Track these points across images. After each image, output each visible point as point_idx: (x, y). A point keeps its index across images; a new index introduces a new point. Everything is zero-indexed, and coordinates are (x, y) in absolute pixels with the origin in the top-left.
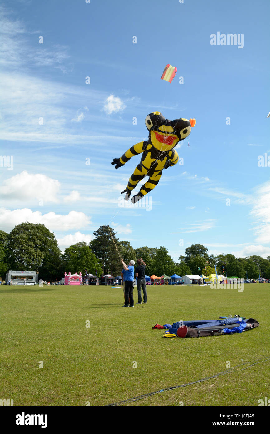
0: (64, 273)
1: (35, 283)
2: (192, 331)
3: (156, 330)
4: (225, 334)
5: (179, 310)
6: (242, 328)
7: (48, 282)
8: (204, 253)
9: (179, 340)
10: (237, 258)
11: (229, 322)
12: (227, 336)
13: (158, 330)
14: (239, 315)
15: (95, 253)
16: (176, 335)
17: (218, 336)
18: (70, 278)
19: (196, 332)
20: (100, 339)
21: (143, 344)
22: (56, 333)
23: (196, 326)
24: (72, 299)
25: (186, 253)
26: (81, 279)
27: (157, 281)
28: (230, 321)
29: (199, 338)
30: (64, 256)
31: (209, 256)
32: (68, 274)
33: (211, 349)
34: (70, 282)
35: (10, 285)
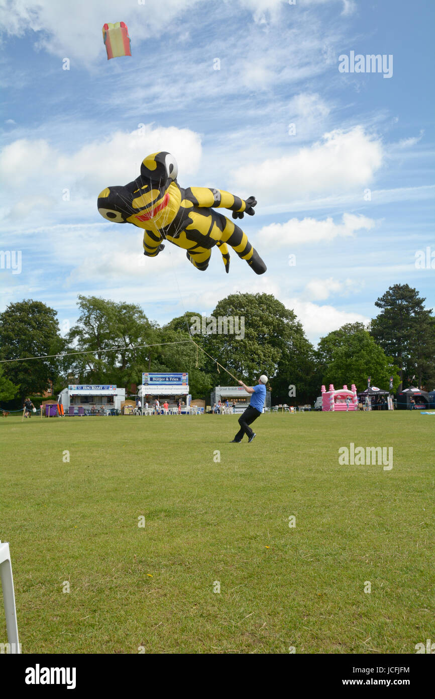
0: (321, 387)
1: (266, 409)
7: (290, 405)
15: (381, 344)
18: (333, 396)
26: (356, 397)
30: (317, 355)
32: (328, 389)
34: (334, 405)
35: (219, 412)
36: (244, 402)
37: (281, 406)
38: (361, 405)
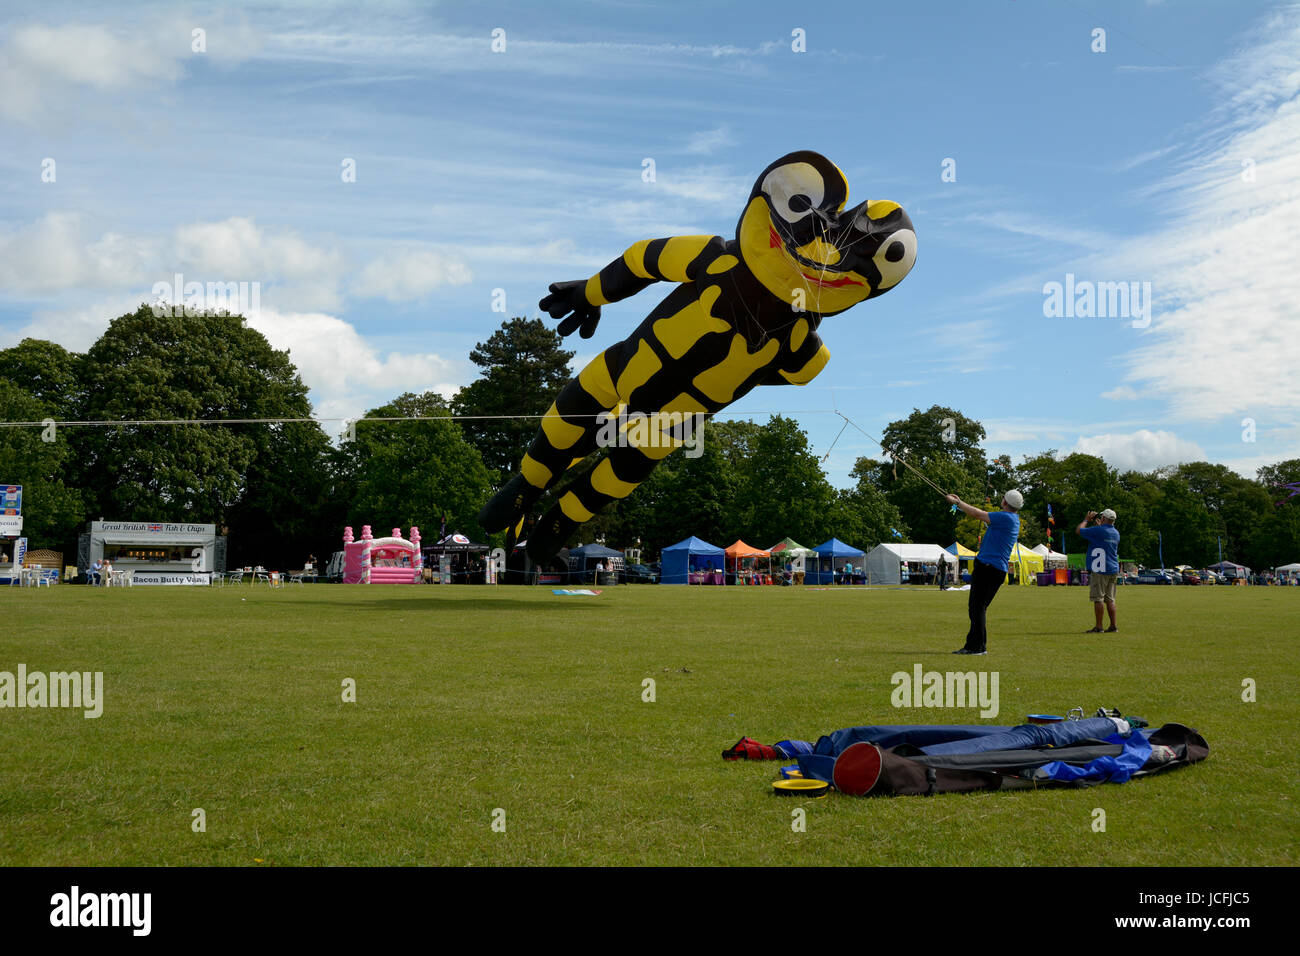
0: (344, 530)
1: (214, 576)
2: (902, 766)
3: (741, 761)
4: (1050, 784)
5: (846, 686)
6: (1129, 765)
7: (270, 568)
8: (966, 449)
9: (839, 803)
10: (1115, 473)
11: (1070, 736)
12: (1059, 792)
13: (750, 762)
14: (1115, 711)
15: (479, 442)
16: (830, 784)
17: (1017, 794)
18: (368, 551)
19: (918, 773)
20: (490, 797)
21: (681, 818)
22: (297, 774)
23: (923, 749)
24: (375, 639)
25: (885, 444)
26: (419, 554)
27: (756, 568)
28: (1075, 731)
29: (931, 800)
30: (338, 457)
31: (989, 463)
32: (358, 535)
33: (985, 843)
34: (369, 571)
35: (98, 582)
36: (162, 559)
37: (249, 569)
38: (428, 572)
